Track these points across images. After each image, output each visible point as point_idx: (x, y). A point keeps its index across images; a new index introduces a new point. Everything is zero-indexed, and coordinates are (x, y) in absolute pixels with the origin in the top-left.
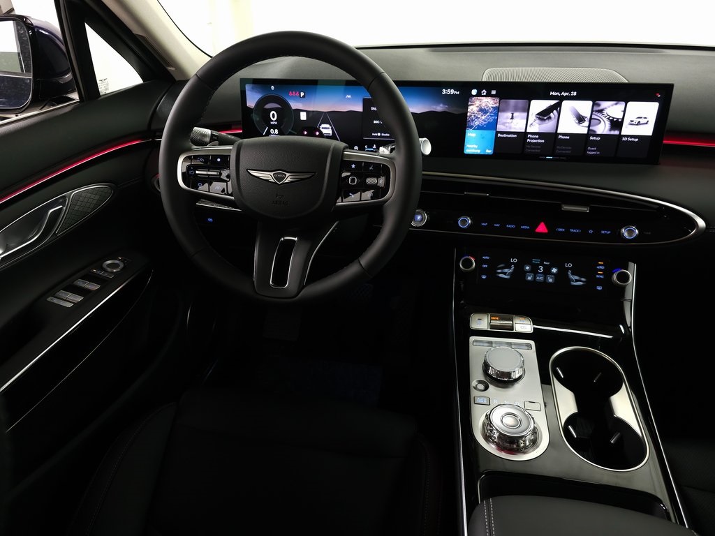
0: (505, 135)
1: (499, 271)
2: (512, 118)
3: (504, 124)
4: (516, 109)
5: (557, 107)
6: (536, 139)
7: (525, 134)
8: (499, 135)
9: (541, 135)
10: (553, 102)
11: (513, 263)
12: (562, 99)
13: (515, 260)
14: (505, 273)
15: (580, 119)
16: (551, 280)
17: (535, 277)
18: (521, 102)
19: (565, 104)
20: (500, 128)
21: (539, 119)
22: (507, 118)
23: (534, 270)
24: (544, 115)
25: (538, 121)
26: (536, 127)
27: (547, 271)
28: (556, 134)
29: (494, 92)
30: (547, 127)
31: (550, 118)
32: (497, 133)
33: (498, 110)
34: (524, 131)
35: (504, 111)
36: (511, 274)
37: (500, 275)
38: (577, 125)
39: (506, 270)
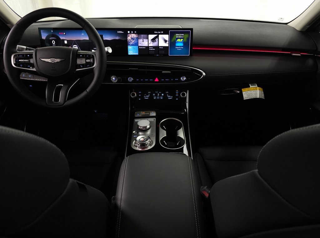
0: (141, 48)
2: (143, 41)
3: (141, 43)
4: (144, 38)
5: (157, 37)
6: (152, 49)
7: (148, 47)
8: (140, 48)
9: (154, 47)
10: (156, 35)
11: (149, 94)
12: (158, 34)
13: (150, 92)
14: (147, 97)
15: (166, 41)
16: (162, 98)
17: (156, 98)
18: (145, 36)
19: (160, 36)
20: (140, 45)
21: (152, 41)
22: (141, 41)
23: (156, 95)
24: (153, 40)
25: (152, 42)
26: (151, 44)
27: (160, 95)
28: (158, 47)
29: (135, 32)
30: (155, 44)
31: (156, 41)
32: (139, 47)
33: (138, 38)
34: (148, 46)
35: (140, 39)
36: (149, 97)
37: (145, 98)
38: (165, 43)
39: (147, 96)
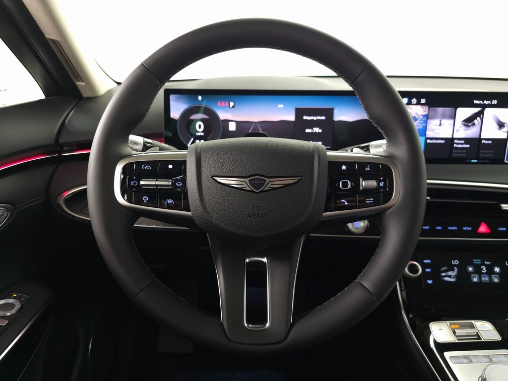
0: (434, 141)
1: (443, 274)
2: (440, 125)
3: (432, 130)
4: (444, 117)
5: (480, 114)
6: (462, 144)
7: (452, 139)
8: (429, 141)
9: (467, 140)
10: (477, 110)
11: (455, 265)
12: (484, 107)
13: (456, 262)
14: (450, 276)
15: (501, 125)
16: (496, 280)
17: (480, 278)
18: (448, 110)
19: (487, 110)
20: (429, 134)
21: (465, 125)
22: (436, 125)
23: (478, 271)
24: (469, 122)
25: (463, 128)
26: (462, 133)
27: (490, 272)
28: (480, 139)
29: (423, 101)
30: (471, 133)
31: (474, 124)
32: (427, 139)
33: (427, 117)
34: (451, 137)
35: (433, 118)
36: (457, 277)
37: (446, 279)
38: (498, 131)
39: (450, 273)
